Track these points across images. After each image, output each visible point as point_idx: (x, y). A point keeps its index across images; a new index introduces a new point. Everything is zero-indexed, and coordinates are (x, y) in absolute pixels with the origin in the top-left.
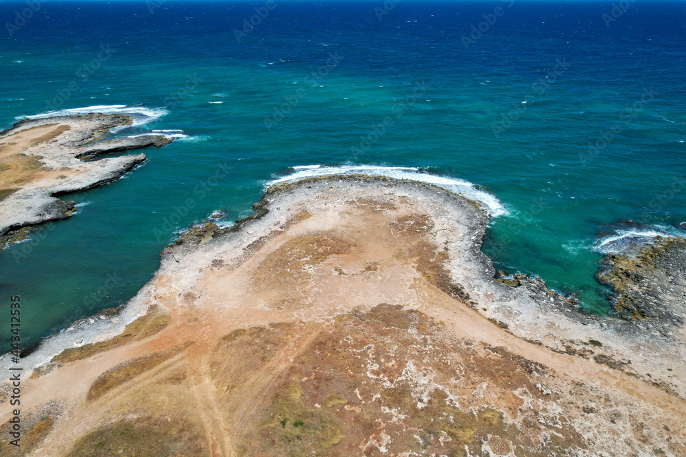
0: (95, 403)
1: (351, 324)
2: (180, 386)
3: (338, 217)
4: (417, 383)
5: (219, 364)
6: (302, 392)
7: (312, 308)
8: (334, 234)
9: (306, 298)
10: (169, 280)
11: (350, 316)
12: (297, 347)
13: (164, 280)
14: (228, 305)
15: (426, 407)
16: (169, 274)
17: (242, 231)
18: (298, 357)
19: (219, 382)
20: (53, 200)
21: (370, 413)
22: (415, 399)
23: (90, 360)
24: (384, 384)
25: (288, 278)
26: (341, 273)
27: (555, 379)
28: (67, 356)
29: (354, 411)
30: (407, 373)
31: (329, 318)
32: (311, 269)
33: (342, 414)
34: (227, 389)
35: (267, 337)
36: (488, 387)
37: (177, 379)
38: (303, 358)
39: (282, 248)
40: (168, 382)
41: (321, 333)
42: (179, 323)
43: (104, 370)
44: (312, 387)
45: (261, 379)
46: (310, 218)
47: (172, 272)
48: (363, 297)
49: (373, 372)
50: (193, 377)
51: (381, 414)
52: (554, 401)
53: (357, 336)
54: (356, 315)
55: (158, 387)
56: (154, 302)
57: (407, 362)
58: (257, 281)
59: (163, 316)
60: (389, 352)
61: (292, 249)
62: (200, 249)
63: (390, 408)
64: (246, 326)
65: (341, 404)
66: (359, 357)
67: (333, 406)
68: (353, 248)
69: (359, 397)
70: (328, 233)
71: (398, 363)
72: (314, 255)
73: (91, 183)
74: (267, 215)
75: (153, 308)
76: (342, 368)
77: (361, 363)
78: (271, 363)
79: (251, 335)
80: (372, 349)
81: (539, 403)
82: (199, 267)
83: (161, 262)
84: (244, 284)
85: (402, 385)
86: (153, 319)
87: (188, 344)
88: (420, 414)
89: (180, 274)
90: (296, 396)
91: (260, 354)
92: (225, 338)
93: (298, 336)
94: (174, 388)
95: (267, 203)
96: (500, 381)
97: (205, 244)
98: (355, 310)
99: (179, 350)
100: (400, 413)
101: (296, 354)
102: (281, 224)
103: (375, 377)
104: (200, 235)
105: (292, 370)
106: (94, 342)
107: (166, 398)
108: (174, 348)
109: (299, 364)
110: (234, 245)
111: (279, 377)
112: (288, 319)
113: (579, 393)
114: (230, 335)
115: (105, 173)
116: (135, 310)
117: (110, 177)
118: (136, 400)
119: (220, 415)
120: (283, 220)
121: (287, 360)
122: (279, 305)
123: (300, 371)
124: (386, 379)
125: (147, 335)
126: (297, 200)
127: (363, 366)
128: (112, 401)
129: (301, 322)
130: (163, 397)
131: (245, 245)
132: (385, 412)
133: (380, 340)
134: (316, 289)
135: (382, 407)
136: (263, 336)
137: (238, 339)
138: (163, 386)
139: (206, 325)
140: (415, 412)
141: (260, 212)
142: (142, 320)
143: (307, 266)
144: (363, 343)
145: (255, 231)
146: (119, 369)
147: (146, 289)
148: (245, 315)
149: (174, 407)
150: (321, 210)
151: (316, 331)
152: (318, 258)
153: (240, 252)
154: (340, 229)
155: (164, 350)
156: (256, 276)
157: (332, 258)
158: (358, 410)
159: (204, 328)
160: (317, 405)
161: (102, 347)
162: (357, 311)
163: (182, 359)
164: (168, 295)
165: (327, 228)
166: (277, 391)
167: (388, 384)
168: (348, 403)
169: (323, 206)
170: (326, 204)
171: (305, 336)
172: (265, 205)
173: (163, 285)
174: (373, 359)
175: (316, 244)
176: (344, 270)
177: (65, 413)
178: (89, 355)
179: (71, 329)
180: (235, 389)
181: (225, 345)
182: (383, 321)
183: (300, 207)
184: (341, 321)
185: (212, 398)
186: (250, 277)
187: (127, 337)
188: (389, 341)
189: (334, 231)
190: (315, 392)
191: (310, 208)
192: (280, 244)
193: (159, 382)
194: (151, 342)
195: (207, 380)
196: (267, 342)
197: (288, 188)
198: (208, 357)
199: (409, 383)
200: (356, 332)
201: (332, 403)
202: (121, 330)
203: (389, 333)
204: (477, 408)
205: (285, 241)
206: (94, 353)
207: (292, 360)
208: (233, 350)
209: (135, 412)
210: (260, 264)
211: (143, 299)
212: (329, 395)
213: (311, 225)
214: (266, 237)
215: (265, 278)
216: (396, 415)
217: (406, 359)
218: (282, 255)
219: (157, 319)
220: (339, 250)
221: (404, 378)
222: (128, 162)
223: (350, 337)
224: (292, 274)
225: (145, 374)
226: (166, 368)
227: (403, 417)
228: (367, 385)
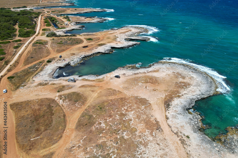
4: (129, 115)
5: (101, 92)
6: (108, 104)
7: (130, 92)
9: (131, 89)
11: (135, 97)
12: (117, 97)
13: (111, 73)
15: (124, 120)
19: (98, 95)
21: (114, 114)
22: (125, 118)
23: (85, 82)
25: (133, 84)
27: (161, 135)
28: (83, 79)
30: (130, 113)
31: (130, 95)
32: (140, 84)
33: (109, 111)
34: (98, 97)
36: (142, 125)
37: (93, 91)
41: (125, 97)
43: (85, 84)
45: (104, 98)
47: (114, 72)
48: (143, 95)
50: (95, 92)
52: (153, 138)
53: (130, 101)
58: (126, 81)
59: (103, 80)
60: (132, 107)
61: (142, 78)
62: (125, 70)
63: (118, 116)
64: (114, 88)
65: (111, 110)
66: (125, 105)
68: (157, 84)
69: (116, 111)
71: (131, 110)
72: (145, 81)
75: (104, 78)
76: (120, 105)
78: (109, 97)
79: (112, 90)
80: (130, 105)
81: (149, 135)
82: (120, 74)
84: (123, 81)
85: (126, 114)
86: (101, 80)
87: (101, 87)
88: (122, 120)
90: (106, 104)
92: (107, 89)
94: (91, 92)
95: (154, 65)
96: (147, 126)
97: (128, 69)
99: (98, 87)
101: (115, 98)
102: (148, 71)
103: (123, 110)
104: (129, 67)
105: (111, 100)
107: (88, 93)
109: (114, 100)
111: (108, 100)
112: (122, 91)
113: (162, 140)
115: (126, 45)
117: (126, 47)
120: (150, 70)
121: (113, 98)
122: (124, 88)
125: (97, 82)
127: (124, 107)
128: (81, 89)
129: (124, 93)
131: (134, 73)
132: (116, 116)
133: (134, 104)
134: (136, 88)
136: (114, 92)
137: (109, 90)
142: (99, 79)
144: (130, 103)
148: (116, 86)
149: (88, 95)
153: (131, 74)
154: (161, 78)
155: (97, 86)
156: (128, 80)
157: (148, 84)
158: (112, 113)
160: (107, 107)
161: (89, 80)
162: (137, 97)
166: (104, 102)
167: (124, 112)
168: (113, 111)
171: (121, 96)
172: (152, 65)
174: (128, 107)
176: (147, 88)
177: (75, 87)
179: (89, 76)
182: (140, 101)
184: (132, 97)
185: (94, 97)
187: (94, 81)
188: (135, 106)
190: (110, 105)
193: (90, 90)
195: (96, 94)
197: (164, 63)
198: (101, 90)
200: (132, 100)
203: (137, 104)
204: (134, 127)
205: (143, 75)
206: (87, 81)
208: (106, 91)
209: (82, 93)
210: (132, 78)
211: (105, 75)
212: (111, 107)
214: (141, 73)
217: (134, 111)
218: (139, 78)
221: (128, 113)
222: (134, 44)
224: (135, 83)
226: (93, 88)
227: (118, 118)
228: (120, 110)
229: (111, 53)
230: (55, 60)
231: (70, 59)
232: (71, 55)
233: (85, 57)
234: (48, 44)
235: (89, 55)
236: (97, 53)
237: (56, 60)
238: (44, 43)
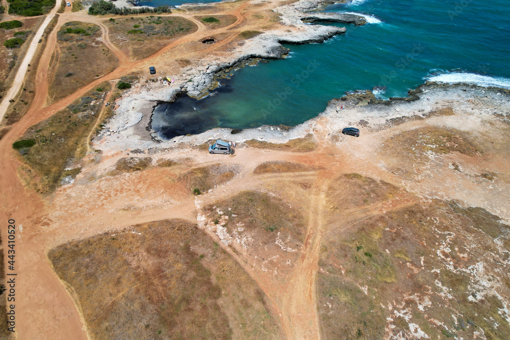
0: (256, 177)
1: (444, 210)
2: (305, 191)
3: (479, 123)
4: (478, 281)
5: (335, 190)
6: (381, 237)
7: (418, 184)
8: (467, 136)
9: (418, 175)
10: (327, 122)
11: (446, 204)
12: (393, 206)
13: (324, 121)
14: (357, 155)
15: (475, 303)
16: (328, 118)
17: (392, 106)
18: (391, 212)
19: (329, 201)
20: (278, 45)
21: (424, 278)
22: (470, 291)
23: (263, 151)
24: (448, 266)
25: (410, 154)
26: (457, 168)
28: (252, 143)
29: (412, 270)
30: (473, 269)
31: (428, 197)
32: (432, 155)
33: (403, 266)
34: (333, 208)
35: (375, 188)
37: (305, 186)
38: (394, 215)
39: (416, 131)
40: (299, 185)
41: (416, 205)
42: (320, 152)
43: (268, 160)
44: (390, 237)
45: (358, 214)
46: (452, 116)
47: (331, 117)
48: (466, 195)
49: (444, 253)
50: (315, 190)
51: (433, 284)
53: (444, 221)
54: (452, 206)
55: (292, 185)
56: (311, 132)
57: (478, 262)
58: (386, 147)
59: (313, 144)
60: (466, 246)
61: (424, 134)
62: (356, 109)
63: (443, 285)
64: (364, 174)
65: (405, 260)
66: (438, 237)
67: (399, 258)
68: (478, 154)
69: (422, 263)
70: (462, 133)
71: (470, 258)
72: (440, 145)
73: (304, 40)
74: (416, 102)
75: (310, 136)
76: (419, 237)
77: (436, 241)
78: (369, 206)
79: (364, 182)
80: (452, 237)
82: (350, 121)
83: (327, 108)
84: (376, 145)
85: (464, 275)
86: (306, 142)
87: (321, 168)
88: (468, 304)
89: (335, 121)
90: (376, 237)
91: (365, 197)
92: (346, 175)
93: (397, 198)
94: (301, 190)
95: (421, 92)
97: (361, 106)
98: (453, 202)
99: (314, 169)
100: (449, 293)
101: (390, 210)
102: (425, 112)
103: (443, 257)
104: (360, 99)
105: (382, 218)
106: (269, 142)
107: (294, 193)
108: (312, 166)
109: (389, 217)
110: (381, 115)
111: (370, 218)
112: (396, 183)
114: (350, 175)
115: (315, 35)
116: (298, 132)
117: (317, 39)
118: (277, 186)
119: (321, 222)
120: (428, 109)
121: (381, 210)
122: (393, 170)
123: (386, 223)
124: (451, 263)
125: (299, 151)
126: (447, 98)
127: (437, 244)
128: (265, 180)
129: (405, 190)
130: (293, 192)
131: (389, 118)
132: (437, 285)
133: (462, 234)
134: (428, 172)
135: (436, 280)
136: (372, 186)
137: (354, 180)
138: (295, 186)
139: (338, 161)
140: (464, 300)
141: (412, 97)
142: (300, 140)
143: (430, 152)
144: (446, 228)
145: (402, 110)
146: (276, 163)
147: (310, 122)
148: (366, 166)
149: (297, 201)
150: (465, 112)
151: (413, 201)
152: (443, 149)
153: (383, 121)
154: (475, 134)
156: (387, 143)
157: (454, 155)
158: (416, 271)
159: (335, 163)
160: (387, 250)
161: (272, 146)
162: (455, 204)
163: (313, 175)
164: (322, 131)
165: (463, 129)
166: (364, 227)
167: (452, 268)
168: (411, 262)
169: (469, 110)
170: (472, 109)
171: (403, 200)
172: (418, 93)
173: (322, 124)
174: (449, 244)
175: (446, 138)
176: (460, 168)
177: (241, 174)
178: (263, 148)
179: (260, 128)
180: (338, 210)
181: (344, 180)
182: (474, 221)
183: (447, 104)
184: (437, 204)
185: (321, 208)
186: (382, 142)
187: (287, 147)
188: (470, 239)
189: (468, 133)
190: (390, 241)
191: (456, 108)
192: (417, 127)
193: (294, 182)
194: (300, 156)
195: (323, 196)
196: (373, 191)
197: (445, 87)
198: (329, 182)
199: (471, 277)
200: (445, 218)
201: (399, 255)
202: (286, 141)
203: (474, 233)
205: (421, 126)
206: (266, 148)
207: (385, 212)
208: (348, 186)
209: (274, 192)
210: (394, 136)
211: (306, 127)
212: (400, 249)
213: (450, 122)
214: (408, 118)
215: (392, 147)
216: (445, 292)
217: (479, 259)
218: (414, 135)
219: (309, 143)
220: (464, 150)
221: (468, 271)
222: (333, 31)
223: (438, 219)
224: (414, 153)
225: (289, 174)
226: (302, 176)
227: (451, 297)
228: (433, 258)
229: (285, 57)
230: (139, 82)
231: (182, 76)
232: (179, 64)
233: (220, 70)
234: (103, 35)
235: (229, 64)
236: (247, 59)
237: (143, 81)
238: (89, 32)
